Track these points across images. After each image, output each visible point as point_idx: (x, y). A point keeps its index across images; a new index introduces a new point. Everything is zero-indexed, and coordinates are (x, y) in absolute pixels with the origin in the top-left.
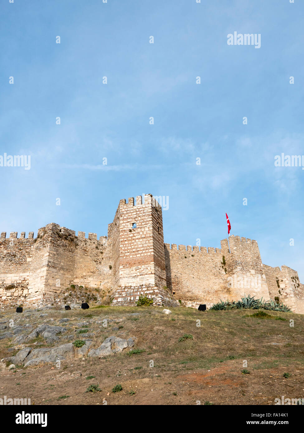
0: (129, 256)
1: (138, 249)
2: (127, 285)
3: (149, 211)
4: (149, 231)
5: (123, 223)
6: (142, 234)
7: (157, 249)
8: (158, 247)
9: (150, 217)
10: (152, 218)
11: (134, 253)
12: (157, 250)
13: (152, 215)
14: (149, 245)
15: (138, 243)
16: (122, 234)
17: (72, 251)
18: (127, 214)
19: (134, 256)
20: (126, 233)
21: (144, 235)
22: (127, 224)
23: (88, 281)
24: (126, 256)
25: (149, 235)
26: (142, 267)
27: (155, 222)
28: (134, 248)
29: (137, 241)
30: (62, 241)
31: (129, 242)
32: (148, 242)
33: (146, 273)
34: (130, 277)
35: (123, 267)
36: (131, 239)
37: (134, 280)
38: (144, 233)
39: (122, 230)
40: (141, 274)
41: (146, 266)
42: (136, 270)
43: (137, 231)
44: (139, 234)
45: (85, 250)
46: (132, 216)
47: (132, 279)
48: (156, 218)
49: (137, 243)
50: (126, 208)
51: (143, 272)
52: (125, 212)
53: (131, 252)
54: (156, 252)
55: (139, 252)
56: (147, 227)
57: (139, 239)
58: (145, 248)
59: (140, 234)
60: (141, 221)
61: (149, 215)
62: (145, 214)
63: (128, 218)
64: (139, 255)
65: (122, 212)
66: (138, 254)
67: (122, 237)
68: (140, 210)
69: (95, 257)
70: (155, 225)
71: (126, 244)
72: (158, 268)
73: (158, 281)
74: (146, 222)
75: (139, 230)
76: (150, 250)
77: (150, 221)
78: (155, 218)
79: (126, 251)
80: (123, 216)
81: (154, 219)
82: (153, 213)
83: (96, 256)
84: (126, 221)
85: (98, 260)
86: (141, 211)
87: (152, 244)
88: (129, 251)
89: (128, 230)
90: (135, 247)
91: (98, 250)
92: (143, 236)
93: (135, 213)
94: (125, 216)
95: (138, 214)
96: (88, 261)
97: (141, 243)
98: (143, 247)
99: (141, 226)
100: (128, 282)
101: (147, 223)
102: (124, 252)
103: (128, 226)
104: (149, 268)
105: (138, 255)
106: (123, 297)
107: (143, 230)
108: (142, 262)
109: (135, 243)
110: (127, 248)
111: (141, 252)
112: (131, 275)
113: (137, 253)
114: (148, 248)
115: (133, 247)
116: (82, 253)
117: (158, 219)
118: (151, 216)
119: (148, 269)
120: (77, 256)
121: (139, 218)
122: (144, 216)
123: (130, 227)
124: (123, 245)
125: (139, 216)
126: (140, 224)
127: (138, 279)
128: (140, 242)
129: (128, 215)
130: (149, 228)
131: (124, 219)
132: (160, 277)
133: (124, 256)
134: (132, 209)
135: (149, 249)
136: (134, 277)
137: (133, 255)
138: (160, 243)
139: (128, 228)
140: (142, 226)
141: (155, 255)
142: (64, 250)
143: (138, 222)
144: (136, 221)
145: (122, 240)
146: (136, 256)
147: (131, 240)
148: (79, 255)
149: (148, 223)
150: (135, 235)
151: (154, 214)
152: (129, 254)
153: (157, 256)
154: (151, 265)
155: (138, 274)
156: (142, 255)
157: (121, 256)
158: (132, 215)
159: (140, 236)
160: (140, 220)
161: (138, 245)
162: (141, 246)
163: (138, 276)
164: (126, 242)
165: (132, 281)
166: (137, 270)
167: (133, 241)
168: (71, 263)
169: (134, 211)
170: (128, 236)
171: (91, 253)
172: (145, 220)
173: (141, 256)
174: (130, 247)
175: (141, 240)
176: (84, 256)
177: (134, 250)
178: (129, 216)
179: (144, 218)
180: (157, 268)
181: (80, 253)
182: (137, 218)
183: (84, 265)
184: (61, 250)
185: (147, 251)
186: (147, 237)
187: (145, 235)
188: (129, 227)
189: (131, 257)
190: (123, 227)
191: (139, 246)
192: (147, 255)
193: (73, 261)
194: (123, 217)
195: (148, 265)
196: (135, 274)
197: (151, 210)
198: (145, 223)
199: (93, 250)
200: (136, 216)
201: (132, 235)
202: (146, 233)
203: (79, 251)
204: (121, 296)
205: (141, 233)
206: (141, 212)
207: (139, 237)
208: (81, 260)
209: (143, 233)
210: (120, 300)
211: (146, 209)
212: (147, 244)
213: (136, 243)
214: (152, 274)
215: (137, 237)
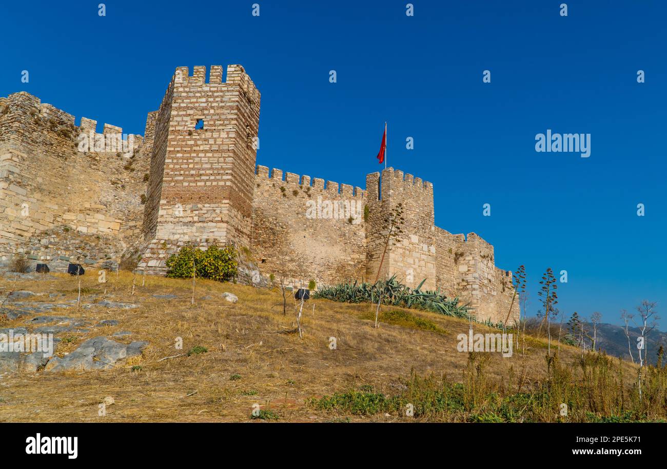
0: (182, 182)
1: (202, 172)
2: (172, 238)
3: (233, 99)
4: (228, 140)
5: (178, 115)
6: (213, 143)
7: (240, 176)
8: (242, 173)
9: (232, 112)
10: (236, 114)
11: (192, 179)
12: (238, 178)
13: (239, 110)
14: (225, 166)
15: (203, 159)
16: (173, 137)
17: (64, 157)
18: (188, 98)
19: (191, 184)
20: (182, 137)
21: (217, 146)
22: (185, 118)
23: (93, 221)
24: (176, 181)
25: (226, 147)
26: (204, 206)
27: (242, 124)
28: (193, 169)
29: (203, 155)
30: (42, 133)
31: (185, 155)
32: (223, 161)
33: (211, 219)
34: (178, 222)
35: (168, 202)
36: (189, 149)
37: (185, 229)
38: (217, 143)
39: (174, 129)
40: (201, 219)
41: (212, 205)
42: (192, 211)
43: (203, 136)
44: (207, 143)
45: (94, 159)
46: (197, 105)
47: (183, 227)
48: (246, 115)
49: (201, 160)
50: (186, 87)
51: (206, 216)
52: (184, 94)
53: (187, 176)
54: (236, 182)
55: (203, 178)
56: (225, 130)
57: (206, 151)
58: (216, 172)
59: (210, 143)
60: (214, 117)
61: (231, 108)
62: (223, 104)
63: (187, 108)
64: (202, 184)
65: (177, 92)
66: (201, 181)
67: (172, 143)
68: (216, 94)
69: (114, 174)
70: (242, 130)
71: (178, 159)
72: (236, 213)
73: (234, 237)
74: (224, 120)
75: (208, 134)
76: (225, 177)
77: (232, 119)
78: (244, 116)
79: (178, 173)
80: (179, 101)
81: (241, 117)
82: (241, 105)
83: (116, 172)
84: (184, 113)
85: (118, 182)
86: (217, 97)
87: (230, 166)
88: (182, 172)
89: (186, 131)
90: (196, 167)
91: (121, 162)
92: (215, 148)
93: (204, 100)
94: (183, 102)
95: (210, 102)
96: (98, 182)
97: (209, 160)
98: (212, 168)
99: (214, 128)
100: (174, 231)
101: (226, 122)
102: (172, 173)
103: (187, 123)
104: (218, 211)
105: (199, 184)
106: (159, 258)
107: (215, 135)
108: (205, 197)
109: (197, 160)
110: (178, 166)
111: (207, 178)
112: (181, 219)
113: (198, 178)
114: (222, 172)
115: (191, 166)
116: (86, 164)
117: (249, 117)
118: (236, 111)
119: (216, 211)
120: (74, 167)
121: (212, 111)
122: (222, 107)
123: (191, 126)
124: (173, 159)
125: (212, 107)
126: (212, 123)
127: (194, 229)
128: (207, 159)
129: (188, 101)
130: (228, 133)
131: (179, 108)
132: (237, 230)
133: (171, 181)
134: (199, 89)
135: (222, 174)
136: (185, 224)
137: (190, 182)
138: (247, 166)
139: (186, 127)
140: (216, 128)
141: (234, 187)
142: (47, 152)
143: (209, 117)
144: (204, 115)
145: (172, 149)
146: (194, 184)
147: (190, 152)
148: (78, 167)
149: (228, 122)
150: (199, 142)
151: (243, 108)
152: (181, 178)
153: (237, 190)
154: (223, 205)
155: (196, 219)
156: (208, 184)
157: (166, 181)
158: (197, 102)
159: (209, 146)
160: (213, 115)
161: (202, 164)
162: (208, 166)
163: (194, 222)
164: (179, 155)
165: (181, 231)
166: (194, 212)
167: (194, 155)
168: (59, 180)
169: (203, 94)
170: (184, 143)
171: (106, 166)
172: (223, 117)
173: (205, 186)
174: (187, 166)
175: (210, 155)
176: (89, 170)
177: (193, 172)
178: (191, 103)
179: (222, 112)
180: (234, 212)
181: (82, 162)
182: (206, 109)
183: (87, 187)
184: (39, 151)
185: (218, 177)
186: (223, 151)
187: (219, 146)
188: (189, 126)
189: (186, 184)
190: (176, 123)
191: (205, 166)
192: (217, 186)
193: (65, 177)
194: (178, 104)
195: (217, 205)
196: (190, 219)
197: (237, 99)
198: (222, 122)
199: (111, 160)
200: (205, 105)
201: (192, 142)
202: (221, 143)
203: (79, 159)
204: (155, 256)
205: (212, 141)
206: (217, 99)
207: (207, 148)
208: (82, 177)
209: (215, 141)
210: (152, 263)
211: (227, 94)
212: (220, 164)
213: (199, 159)
214: (222, 221)
215: (202, 148)
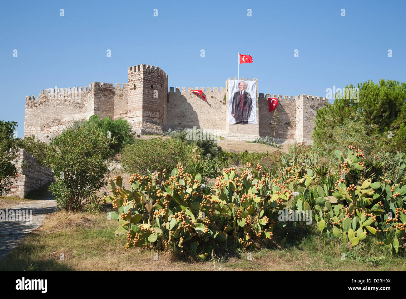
0: (132, 105)
1: (136, 101)
8: (149, 99)
9: (142, 81)
12: (147, 101)
17: (112, 98)
18: (131, 77)
26: (137, 112)
27: (147, 83)
28: (134, 100)
29: (136, 96)
30: (103, 92)
42: (135, 114)
43: (136, 90)
51: (138, 115)
55: (137, 103)
57: (136, 95)
60: (138, 83)
61: (142, 79)
62: (140, 78)
63: (132, 81)
67: (129, 93)
68: (137, 75)
70: (147, 85)
72: (148, 112)
73: (147, 120)
81: (146, 81)
87: (142, 98)
88: (132, 102)
95: (136, 78)
98: (138, 100)
99: (138, 87)
101: (140, 84)
102: (130, 102)
107: (138, 89)
108: (137, 109)
110: (131, 100)
114: (140, 100)
116: (118, 99)
119: (140, 113)
121: (137, 81)
124: (129, 98)
126: (137, 85)
127: (136, 119)
130: (141, 88)
132: (149, 117)
133: (129, 105)
134: (134, 74)
141: (145, 104)
142: (105, 98)
144: (135, 83)
145: (129, 95)
148: (116, 100)
150: (135, 92)
151: (146, 78)
152: (132, 104)
153: (147, 105)
162: (137, 99)
164: (131, 97)
167: (134, 96)
168: (111, 106)
169: (135, 76)
171: (125, 98)
173: (137, 105)
175: (137, 96)
176: (120, 101)
177: (134, 102)
178: (132, 79)
184: (103, 99)
185: (140, 102)
186: (140, 94)
189: (133, 105)
192: (140, 105)
193: (113, 105)
194: (129, 80)
195: (140, 111)
196: (135, 116)
197: (143, 76)
201: (133, 92)
202: (140, 91)
203: (116, 98)
205: (138, 91)
211: (140, 75)
212: (140, 98)
214: (141, 116)
215: (136, 94)
